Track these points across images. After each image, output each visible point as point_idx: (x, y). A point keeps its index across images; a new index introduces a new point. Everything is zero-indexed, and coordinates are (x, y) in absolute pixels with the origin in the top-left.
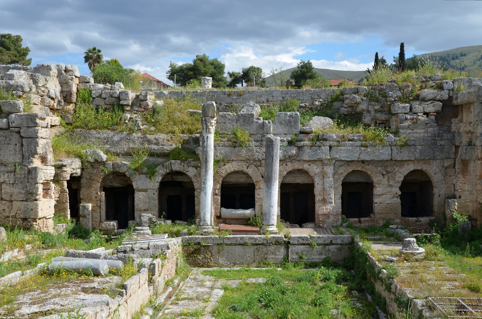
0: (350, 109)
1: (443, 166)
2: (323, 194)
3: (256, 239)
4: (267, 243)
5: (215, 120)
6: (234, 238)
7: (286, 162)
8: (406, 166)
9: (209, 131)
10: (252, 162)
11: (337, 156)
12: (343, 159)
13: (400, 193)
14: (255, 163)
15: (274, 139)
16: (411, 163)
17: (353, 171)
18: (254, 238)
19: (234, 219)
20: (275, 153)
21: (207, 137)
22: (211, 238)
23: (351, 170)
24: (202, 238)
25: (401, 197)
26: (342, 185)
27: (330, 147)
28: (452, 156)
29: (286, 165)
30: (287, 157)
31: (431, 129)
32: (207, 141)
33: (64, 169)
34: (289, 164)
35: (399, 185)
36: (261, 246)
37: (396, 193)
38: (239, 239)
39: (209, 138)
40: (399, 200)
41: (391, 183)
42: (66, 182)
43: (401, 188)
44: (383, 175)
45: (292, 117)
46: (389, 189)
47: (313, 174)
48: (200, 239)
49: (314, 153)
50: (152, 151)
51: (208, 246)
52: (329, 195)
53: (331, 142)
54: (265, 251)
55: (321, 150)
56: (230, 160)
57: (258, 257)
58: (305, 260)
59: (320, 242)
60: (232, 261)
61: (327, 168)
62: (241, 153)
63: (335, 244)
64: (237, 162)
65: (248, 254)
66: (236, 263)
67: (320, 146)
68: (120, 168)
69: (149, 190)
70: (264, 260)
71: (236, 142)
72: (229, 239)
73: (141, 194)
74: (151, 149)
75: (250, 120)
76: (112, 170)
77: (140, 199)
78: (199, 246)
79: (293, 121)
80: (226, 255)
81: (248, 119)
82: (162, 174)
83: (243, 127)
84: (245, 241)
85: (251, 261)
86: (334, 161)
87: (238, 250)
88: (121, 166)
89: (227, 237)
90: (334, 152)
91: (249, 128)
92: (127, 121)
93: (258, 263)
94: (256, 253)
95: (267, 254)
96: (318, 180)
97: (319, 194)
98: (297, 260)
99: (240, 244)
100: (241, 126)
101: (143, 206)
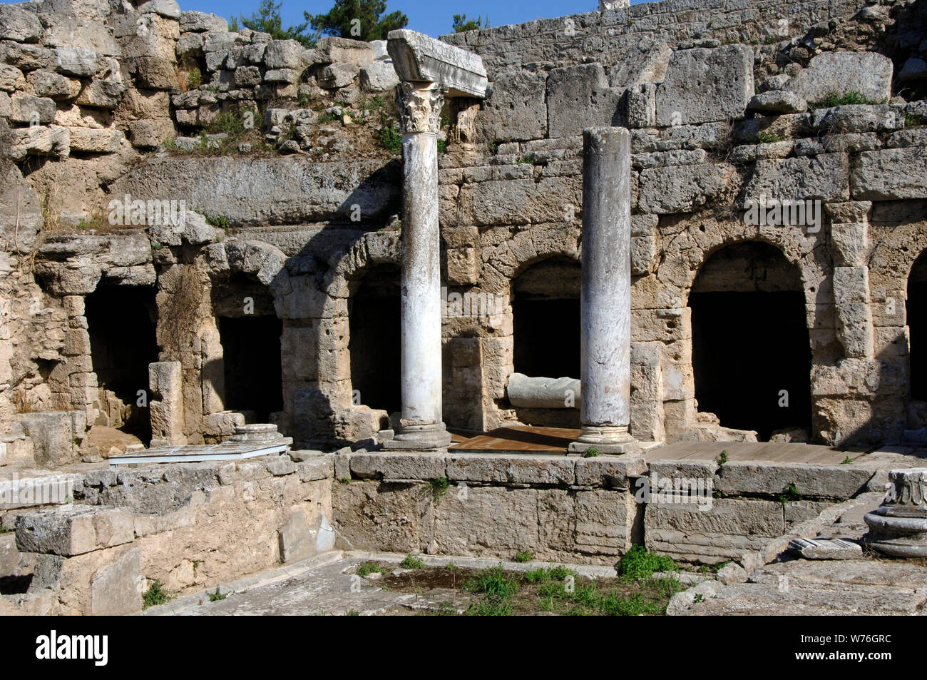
2: (830, 325)
3: (541, 468)
4: (576, 484)
5: (433, 91)
6: (475, 461)
7: (702, 218)
9: (414, 127)
11: (879, 185)
15: (599, 138)
18: (535, 464)
19: (551, 409)
20: (605, 183)
21: (411, 146)
22: (412, 459)
24: (387, 459)
27: (854, 154)
29: (702, 228)
30: (702, 200)
32: (410, 160)
33: (74, 262)
34: (711, 224)
36: (557, 492)
39: (414, 149)
42: (82, 299)
45: (718, 64)
47: (794, 254)
48: (383, 461)
49: (791, 180)
50: (333, 208)
51: (408, 486)
52: (849, 326)
53: (855, 137)
54: (570, 510)
55: (816, 168)
56: (525, 223)
57: (549, 528)
58: (702, 550)
59: (750, 488)
60: (473, 537)
61: (842, 231)
62: (555, 198)
63: (805, 497)
64: (547, 225)
65: (518, 518)
66: (485, 545)
67: (812, 155)
68: (243, 260)
69: (314, 322)
70: (569, 541)
71: (543, 162)
72: (461, 465)
73: (297, 333)
74: (328, 202)
75: (584, 86)
76: (226, 266)
77: (293, 347)
78: (378, 483)
79: (721, 75)
80: (455, 516)
81: (580, 85)
82: (346, 273)
83: (567, 111)
84: (508, 474)
85: (529, 540)
86: (867, 205)
87: (490, 500)
88: (245, 254)
89: (454, 460)
90: (867, 172)
91: (582, 115)
92: (275, 129)
93: (553, 548)
94: (544, 516)
95: (574, 519)
96: (811, 277)
97: (818, 323)
98: (672, 548)
99: (495, 483)
100: (559, 111)
101: (303, 367)
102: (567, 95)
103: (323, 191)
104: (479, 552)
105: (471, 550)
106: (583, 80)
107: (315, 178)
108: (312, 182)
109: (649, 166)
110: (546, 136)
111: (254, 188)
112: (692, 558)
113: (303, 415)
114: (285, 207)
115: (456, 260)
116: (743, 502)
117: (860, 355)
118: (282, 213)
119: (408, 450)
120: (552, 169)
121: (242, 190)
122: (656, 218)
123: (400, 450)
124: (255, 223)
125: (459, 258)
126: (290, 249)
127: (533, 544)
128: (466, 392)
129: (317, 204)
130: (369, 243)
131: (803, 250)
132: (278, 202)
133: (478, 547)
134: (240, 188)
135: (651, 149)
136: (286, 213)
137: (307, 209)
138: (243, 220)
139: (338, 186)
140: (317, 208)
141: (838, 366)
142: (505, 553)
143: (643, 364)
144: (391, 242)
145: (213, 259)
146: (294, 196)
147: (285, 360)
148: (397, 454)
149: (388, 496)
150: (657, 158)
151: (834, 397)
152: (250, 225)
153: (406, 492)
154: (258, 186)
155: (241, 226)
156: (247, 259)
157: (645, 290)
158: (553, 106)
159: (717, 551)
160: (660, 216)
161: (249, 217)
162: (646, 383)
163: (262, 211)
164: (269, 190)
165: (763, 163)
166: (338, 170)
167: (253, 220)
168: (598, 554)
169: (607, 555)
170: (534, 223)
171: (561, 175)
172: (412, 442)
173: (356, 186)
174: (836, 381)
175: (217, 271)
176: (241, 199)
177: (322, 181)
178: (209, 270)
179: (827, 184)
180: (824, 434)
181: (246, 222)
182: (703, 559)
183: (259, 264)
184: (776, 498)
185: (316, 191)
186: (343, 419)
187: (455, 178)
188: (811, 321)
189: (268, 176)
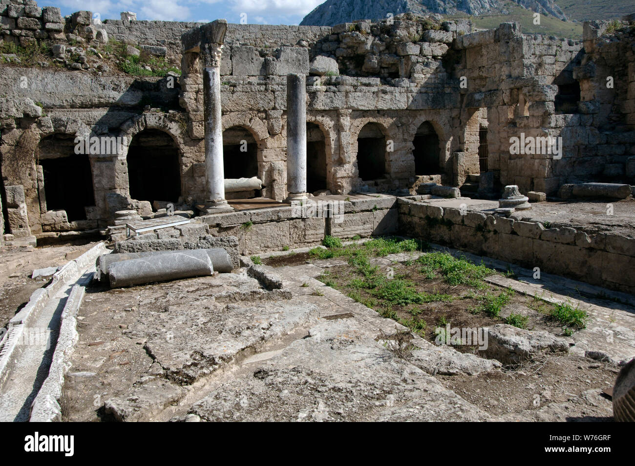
0: (350, 51)
1: (451, 117)
2: (338, 152)
6: (264, 212)
8: (418, 117)
9: (215, 64)
10: (256, 112)
11: (354, 105)
12: (360, 108)
13: (414, 148)
14: (259, 115)
16: (422, 112)
17: (369, 123)
19: (235, 192)
21: (214, 73)
22: (235, 215)
23: (367, 122)
24: (222, 217)
25: (414, 152)
26: (358, 140)
27: (347, 93)
28: (459, 105)
31: (441, 74)
32: (214, 79)
35: (413, 139)
36: (298, 220)
37: (411, 149)
38: (271, 214)
40: (412, 157)
41: (406, 137)
43: (414, 142)
44: (398, 127)
45: (299, 54)
46: (404, 144)
47: (327, 127)
48: (220, 218)
49: (329, 100)
50: (111, 100)
51: (233, 228)
52: (347, 153)
53: (347, 87)
54: (303, 227)
55: (337, 97)
56: (227, 111)
57: (294, 235)
58: (349, 233)
59: (364, 208)
60: (263, 245)
61: (344, 120)
62: (241, 101)
63: (379, 209)
64: (237, 113)
65: (282, 233)
66: (268, 247)
67: (334, 92)
68: (66, 127)
69: (114, 159)
70: (302, 239)
71: (234, 86)
72: (258, 215)
73: (104, 165)
74: (109, 97)
75: (248, 55)
76: (52, 130)
77: (102, 173)
78: (217, 229)
79: (301, 58)
80: (254, 238)
81: (246, 54)
82: (133, 133)
83: (241, 65)
84: (278, 216)
85: (286, 241)
86: (350, 111)
87: (270, 229)
88: (67, 123)
89: (254, 213)
90: (351, 100)
91: (247, 67)
92: (62, 56)
93: (295, 243)
94: (292, 231)
95: (305, 230)
96: (333, 136)
97: (334, 152)
98: (339, 234)
99: (272, 221)
100: (237, 64)
101: (108, 182)
102: (241, 58)
103: (105, 92)
104: (265, 251)
105: (262, 250)
106: (247, 52)
107: (100, 84)
108: (98, 86)
109: (278, 91)
110: (231, 74)
111: (59, 88)
112: (346, 236)
113: (114, 207)
114: (82, 98)
115: (197, 127)
116: (361, 214)
117: (349, 162)
118: (80, 102)
119: (221, 213)
120: (239, 88)
121: (50, 87)
122: (282, 111)
123: (217, 213)
124: (62, 107)
125: (199, 126)
126: (88, 121)
127: (288, 243)
128: (203, 187)
129: (102, 98)
130: (147, 119)
131: (330, 126)
132: (77, 96)
133: (265, 249)
134: (49, 86)
135: (278, 84)
136: (82, 102)
137: (96, 101)
138: (54, 105)
139: (114, 89)
140: (102, 100)
141: (343, 167)
142: (277, 249)
143: (279, 170)
144: (160, 118)
145: (43, 126)
146: (87, 93)
147: (97, 179)
148: (227, 214)
149: (224, 234)
150: (281, 88)
151: (342, 178)
152: (58, 108)
153: (232, 231)
154: (61, 87)
155: (52, 108)
156: (68, 126)
157: (278, 140)
158: (234, 61)
159: (354, 232)
160: (284, 111)
161: (58, 103)
162: (280, 177)
163: (66, 100)
164: (70, 89)
165: (319, 93)
166: (113, 81)
167: (60, 105)
168: (313, 242)
169: (316, 242)
170: (231, 111)
171: (243, 92)
172: (223, 209)
173: (125, 90)
174: (343, 172)
175: (46, 133)
176: (50, 93)
177: (104, 87)
178: (41, 132)
179: (340, 103)
180: (339, 191)
181: (56, 106)
182: (349, 236)
183: (77, 129)
184: (371, 211)
185: (101, 92)
186: (137, 206)
187: (195, 89)
188: (333, 151)
189: (68, 81)
